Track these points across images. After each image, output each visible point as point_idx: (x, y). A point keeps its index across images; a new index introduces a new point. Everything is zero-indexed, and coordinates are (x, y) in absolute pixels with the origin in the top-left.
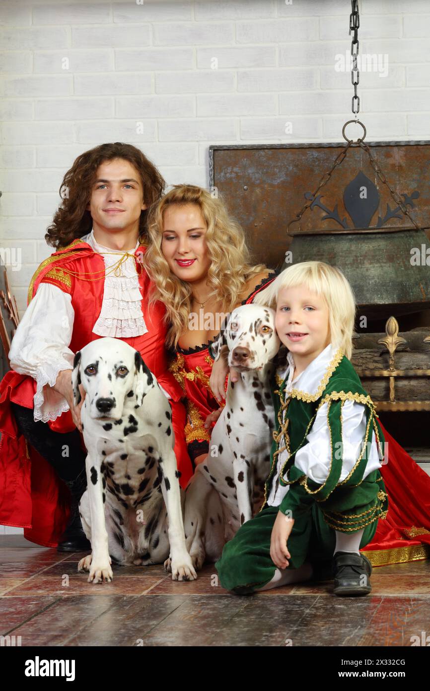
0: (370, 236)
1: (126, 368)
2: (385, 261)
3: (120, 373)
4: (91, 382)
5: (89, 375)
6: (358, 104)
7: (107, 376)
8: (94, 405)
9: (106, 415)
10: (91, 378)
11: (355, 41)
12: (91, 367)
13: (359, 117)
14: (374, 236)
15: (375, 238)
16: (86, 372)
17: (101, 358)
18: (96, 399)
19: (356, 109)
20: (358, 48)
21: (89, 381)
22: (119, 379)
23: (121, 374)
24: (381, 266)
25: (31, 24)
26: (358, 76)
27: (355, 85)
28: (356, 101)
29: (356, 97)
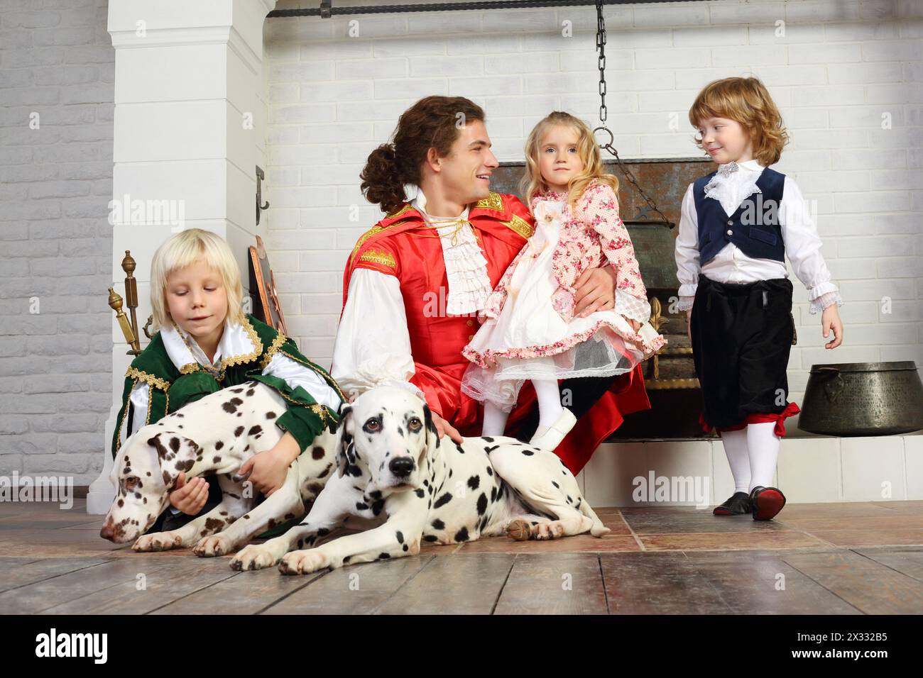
1: (418, 420)
2: (641, 248)
3: (412, 427)
4: (374, 441)
5: (371, 432)
6: (606, 113)
7: (396, 430)
8: (386, 469)
9: (405, 481)
10: (374, 436)
11: (602, 57)
12: (371, 421)
16: (365, 429)
17: (384, 409)
18: (388, 461)
19: (603, 117)
20: (604, 62)
21: (370, 440)
22: (413, 434)
23: (414, 429)
25: (299, 58)
26: (605, 88)
27: (603, 95)
28: (603, 110)
29: (603, 106)
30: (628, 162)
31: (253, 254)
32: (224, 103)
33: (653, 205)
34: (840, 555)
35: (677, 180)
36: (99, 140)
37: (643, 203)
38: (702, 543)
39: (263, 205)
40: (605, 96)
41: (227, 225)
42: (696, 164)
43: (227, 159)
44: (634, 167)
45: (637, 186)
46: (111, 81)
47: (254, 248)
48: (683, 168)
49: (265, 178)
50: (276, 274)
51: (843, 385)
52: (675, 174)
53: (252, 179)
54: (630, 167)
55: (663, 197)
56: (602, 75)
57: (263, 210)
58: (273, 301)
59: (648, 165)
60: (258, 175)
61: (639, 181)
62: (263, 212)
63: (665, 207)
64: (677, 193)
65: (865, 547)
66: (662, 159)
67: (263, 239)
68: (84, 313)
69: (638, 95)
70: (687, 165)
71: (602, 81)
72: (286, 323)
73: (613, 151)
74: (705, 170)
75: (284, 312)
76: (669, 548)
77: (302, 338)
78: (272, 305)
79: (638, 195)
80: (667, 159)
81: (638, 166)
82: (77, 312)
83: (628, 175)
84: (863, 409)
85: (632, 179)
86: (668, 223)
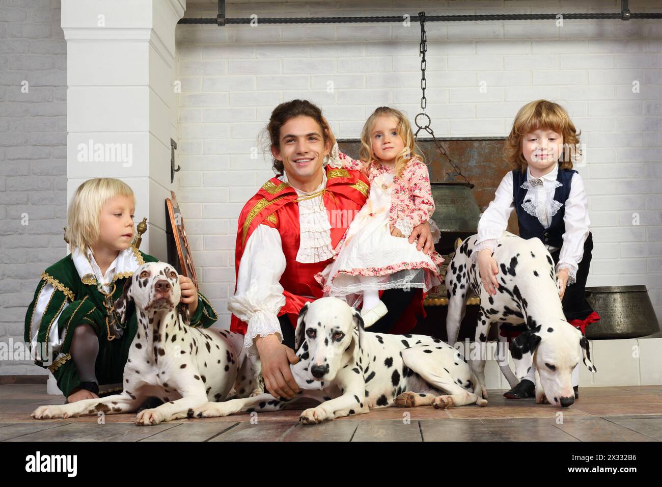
0: (438, 186)
1: (342, 333)
2: (449, 203)
6: (426, 103)
7: (324, 340)
10: (311, 340)
11: (424, 61)
13: (426, 111)
14: (441, 186)
15: (442, 188)
18: (311, 364)
19: (424, 106)
20: (425, 65)
22: (336, 343)
23: (337, 338)
24: (447, 206)
25: (201, 58)
26: (425, 84)
27: (424, 89)
28: (424, 100)
29: (424, 98)
30: (440, 139)
31: (169, 204)
32: (147, 88)
33: (458, 171)
34: (594, 421)
35: (476, 154)
36: (57, 115)
37: (451, 170)
38: (493, 413)
39: (176, 168)
40: (425, 90)
41: (150, 182)
42: (490, 141)
43: (150, 132)
44: (445, 143)
45: (447, 157)
46: (64, 69)
47: (169, 200)
48: (481, 145)
49: (177, 148)
50: (186, 220)
51: (594, 302)
52: (475, 149)
53: (168, 148)
54: (442, 144)
55: (466, 166)
56: (424, 75)
57: (176, 172)
58: (183, 239)
59: (456, 142)
60: (172, 146)
61: (448, 153)
62: (176, 174)
63: (467, 173)
64: (476, 163)
65: (611, 415)
66: (466, 138)
67: (176, 194)
68: (46, 247)
69: (449, 90)
70: (484, 142)
71: (424, 79)
72: (192, 256)
73: (430, 131)
74: (496, 146)
75: (191, 248)
76: (470, 417)
77: (204, 268)
78: (183, 242)
79: (448, 164)
80: (469, 138)
81: (448, 143)
82: (42, 247)
83: (441, 149)
84: (609, 320)
85: (443, 152)
86: (469, 184)
